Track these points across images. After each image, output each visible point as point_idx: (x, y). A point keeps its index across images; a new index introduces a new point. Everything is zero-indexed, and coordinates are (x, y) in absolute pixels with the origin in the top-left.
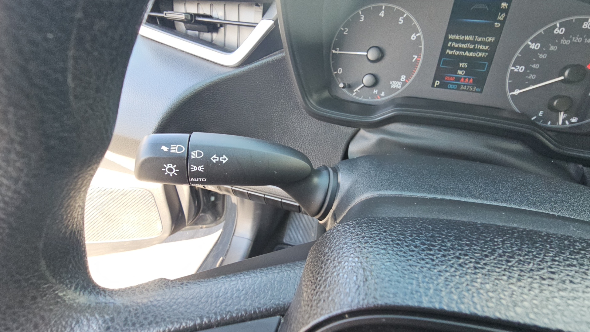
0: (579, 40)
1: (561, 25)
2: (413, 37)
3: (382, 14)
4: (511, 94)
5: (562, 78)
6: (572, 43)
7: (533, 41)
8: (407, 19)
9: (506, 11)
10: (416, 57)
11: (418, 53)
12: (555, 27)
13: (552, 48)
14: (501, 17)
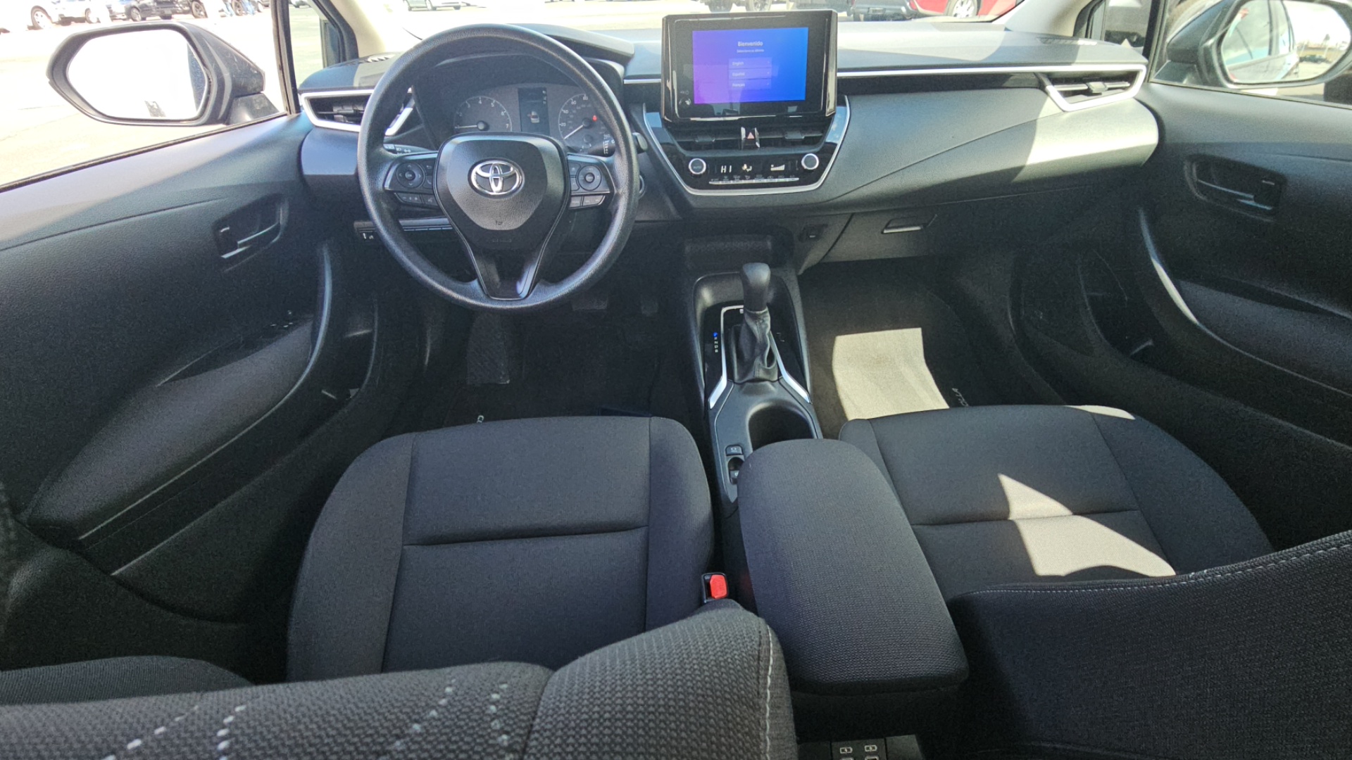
0: (584, 106)
1: (574, 100)
2: (503, 113)
3: (480, 102)
4: (566, 138)
5: (582, 126)
6: (582, 108)
7: (564, 109)
8: (495, 104)
9: (546, 95)
10: (507, 125)
11: (508, 123)
12: (571, 101)
13: (574, 112)
14: (545, 99)
